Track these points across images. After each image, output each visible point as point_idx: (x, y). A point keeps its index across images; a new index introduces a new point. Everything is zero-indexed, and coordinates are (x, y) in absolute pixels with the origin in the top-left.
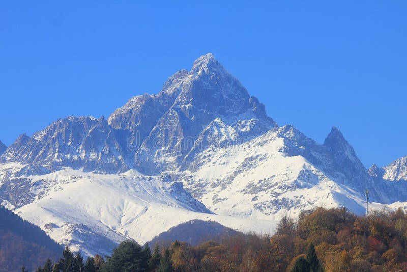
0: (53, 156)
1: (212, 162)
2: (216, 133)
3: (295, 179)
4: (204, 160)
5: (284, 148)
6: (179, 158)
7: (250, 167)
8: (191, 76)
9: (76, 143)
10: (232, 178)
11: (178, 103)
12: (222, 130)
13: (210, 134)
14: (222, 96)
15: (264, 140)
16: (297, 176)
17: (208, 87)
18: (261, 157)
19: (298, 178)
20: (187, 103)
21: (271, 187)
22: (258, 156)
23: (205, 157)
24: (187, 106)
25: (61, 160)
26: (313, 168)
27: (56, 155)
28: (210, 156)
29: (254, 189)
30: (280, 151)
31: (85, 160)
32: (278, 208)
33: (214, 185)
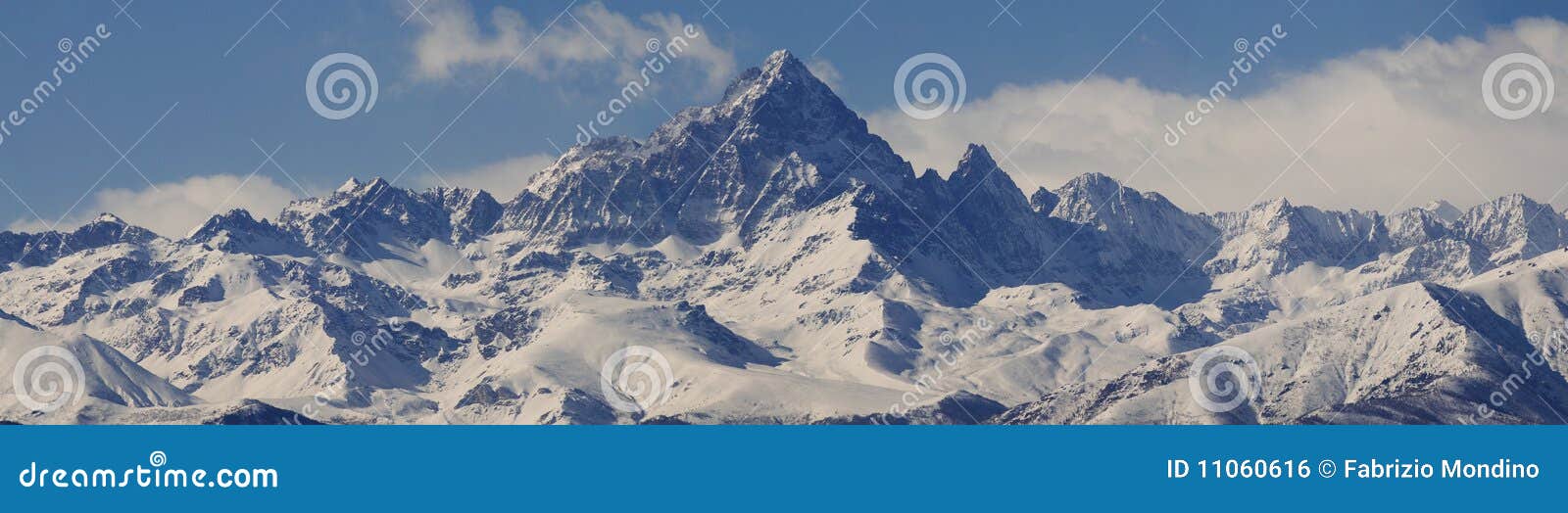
0: (565, 224)
1: (769, 237)
2: (790, 177)
3: (855, 277)
4: (760, 234)
5: (855, 223)
6: (738, 214)
7: (811, 251)
8: (758, 86)
9: (597, 201)
10: (789, 266)
11: (739, 132)
12: (799, 172)
13: (783, 179)
14: (801, 115)
15: (837, 205)
16: (857, 272)
17: (781, 103)
18: (824, 238)
19: (859, 275)
20: (751, 131)
21: (827, 286)
22: (822, 235)
23: (761, 231)
24: (751, 136)
25: (576, 229)
26: (880, 259)
27: (570, 220)
28: (767, 228)
29: (807, 288)
30: (850, 229)
31: (609, 226)
32: (825, 322)
33: (769, 274)
